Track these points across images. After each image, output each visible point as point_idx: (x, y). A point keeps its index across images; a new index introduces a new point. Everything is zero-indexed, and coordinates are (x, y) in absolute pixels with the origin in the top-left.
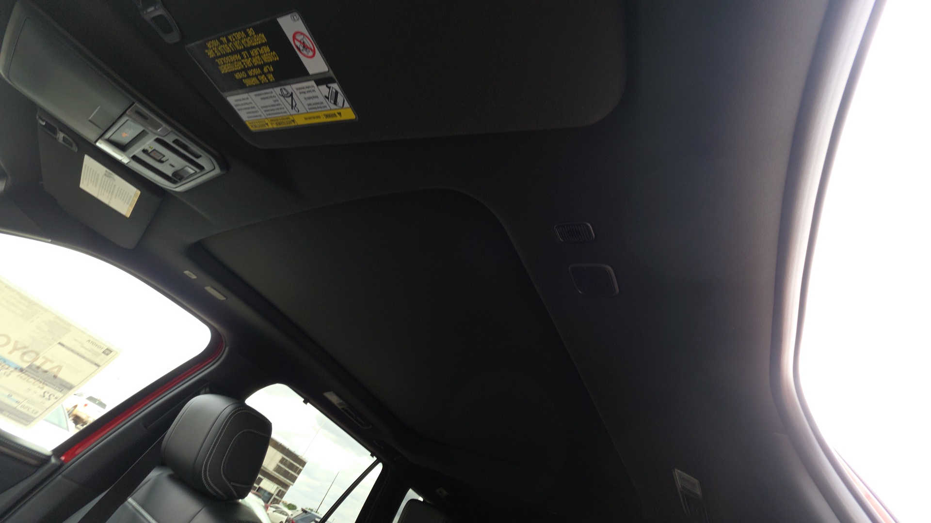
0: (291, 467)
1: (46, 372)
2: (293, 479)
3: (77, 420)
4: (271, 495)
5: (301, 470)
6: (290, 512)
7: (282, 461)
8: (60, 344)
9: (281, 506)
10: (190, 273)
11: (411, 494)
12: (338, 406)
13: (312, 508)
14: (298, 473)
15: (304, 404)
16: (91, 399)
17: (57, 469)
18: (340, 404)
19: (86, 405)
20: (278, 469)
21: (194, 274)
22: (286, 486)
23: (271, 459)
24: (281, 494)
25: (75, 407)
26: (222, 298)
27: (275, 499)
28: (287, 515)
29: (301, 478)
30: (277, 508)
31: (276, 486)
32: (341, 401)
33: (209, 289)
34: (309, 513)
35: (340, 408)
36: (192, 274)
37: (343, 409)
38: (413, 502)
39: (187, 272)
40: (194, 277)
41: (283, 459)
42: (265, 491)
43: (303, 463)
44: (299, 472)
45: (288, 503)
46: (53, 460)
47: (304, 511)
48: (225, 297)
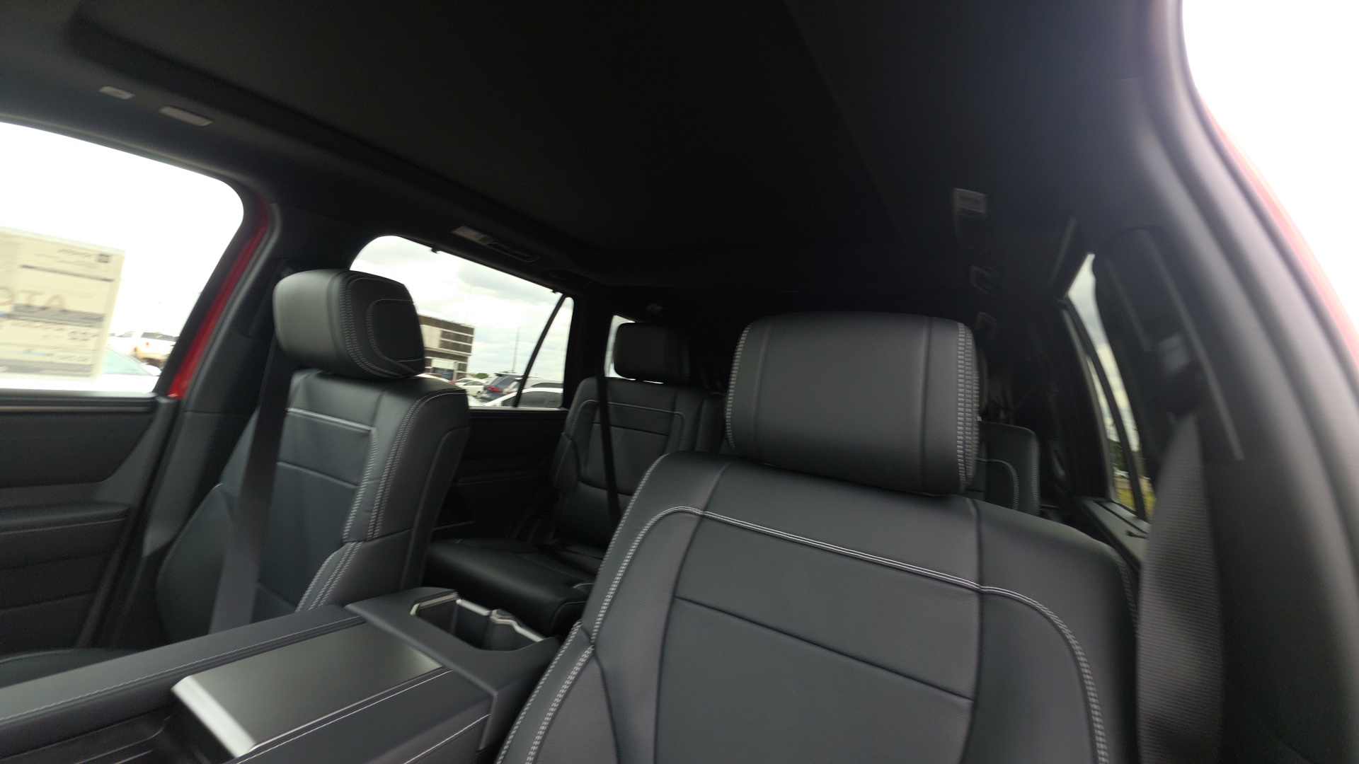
0: (458, 338)
1: (44, 308)
2: (468, 349)
3: (152, 362)
4: (451, 371)
5: (472, 338)
6: (483, 381)
7: (444, 335)
8: (25, 267)
9: (468, 378)
10: (115, 90)
11: (618, 321)
12: (480, 243)
13: (506, 370)
14: (471, 342)
15: (434, 254)
16: (146, 335)
17: (177, 408)
18: (482, 240)
19: (147, 344)
20: (444, 345)
21: (125, 90)
22: (464, 358)
23: (432, 338)
24: (463, 367)
25: (135, 350)
26: (205, 123)
27: (459, 374)
28: (481, 384)
29: (476, 346)
30: (466, 381)
31: (452, 362)
32: (482, 236)
33: (168, 111)
34: (507, 375)
35: (485, 244)
36: (121, 92)
37: (489, 245)
38: (622, 326)
39: (107, 90)
40: (126, 96)
41: (444, 332)
42: (442, 370)
43: (470, 330)
44: (471, 340)
45: (477, 373)
46: (163, 401)
47: (500, 375)
48: (211, 119)
